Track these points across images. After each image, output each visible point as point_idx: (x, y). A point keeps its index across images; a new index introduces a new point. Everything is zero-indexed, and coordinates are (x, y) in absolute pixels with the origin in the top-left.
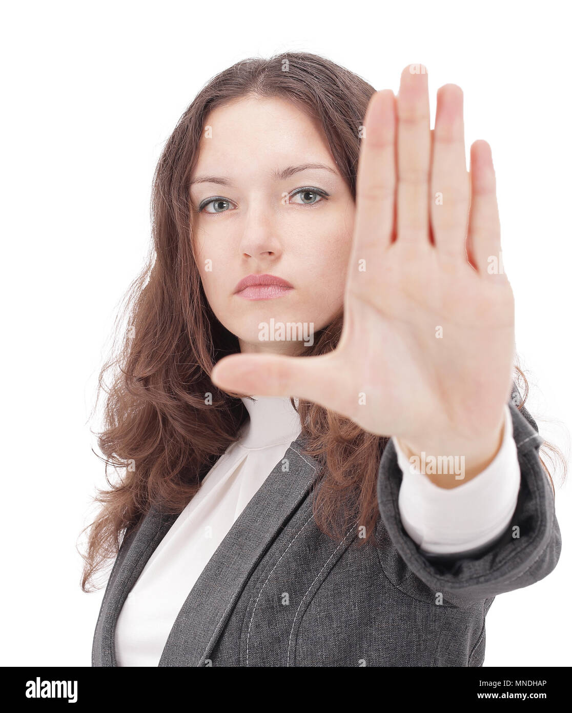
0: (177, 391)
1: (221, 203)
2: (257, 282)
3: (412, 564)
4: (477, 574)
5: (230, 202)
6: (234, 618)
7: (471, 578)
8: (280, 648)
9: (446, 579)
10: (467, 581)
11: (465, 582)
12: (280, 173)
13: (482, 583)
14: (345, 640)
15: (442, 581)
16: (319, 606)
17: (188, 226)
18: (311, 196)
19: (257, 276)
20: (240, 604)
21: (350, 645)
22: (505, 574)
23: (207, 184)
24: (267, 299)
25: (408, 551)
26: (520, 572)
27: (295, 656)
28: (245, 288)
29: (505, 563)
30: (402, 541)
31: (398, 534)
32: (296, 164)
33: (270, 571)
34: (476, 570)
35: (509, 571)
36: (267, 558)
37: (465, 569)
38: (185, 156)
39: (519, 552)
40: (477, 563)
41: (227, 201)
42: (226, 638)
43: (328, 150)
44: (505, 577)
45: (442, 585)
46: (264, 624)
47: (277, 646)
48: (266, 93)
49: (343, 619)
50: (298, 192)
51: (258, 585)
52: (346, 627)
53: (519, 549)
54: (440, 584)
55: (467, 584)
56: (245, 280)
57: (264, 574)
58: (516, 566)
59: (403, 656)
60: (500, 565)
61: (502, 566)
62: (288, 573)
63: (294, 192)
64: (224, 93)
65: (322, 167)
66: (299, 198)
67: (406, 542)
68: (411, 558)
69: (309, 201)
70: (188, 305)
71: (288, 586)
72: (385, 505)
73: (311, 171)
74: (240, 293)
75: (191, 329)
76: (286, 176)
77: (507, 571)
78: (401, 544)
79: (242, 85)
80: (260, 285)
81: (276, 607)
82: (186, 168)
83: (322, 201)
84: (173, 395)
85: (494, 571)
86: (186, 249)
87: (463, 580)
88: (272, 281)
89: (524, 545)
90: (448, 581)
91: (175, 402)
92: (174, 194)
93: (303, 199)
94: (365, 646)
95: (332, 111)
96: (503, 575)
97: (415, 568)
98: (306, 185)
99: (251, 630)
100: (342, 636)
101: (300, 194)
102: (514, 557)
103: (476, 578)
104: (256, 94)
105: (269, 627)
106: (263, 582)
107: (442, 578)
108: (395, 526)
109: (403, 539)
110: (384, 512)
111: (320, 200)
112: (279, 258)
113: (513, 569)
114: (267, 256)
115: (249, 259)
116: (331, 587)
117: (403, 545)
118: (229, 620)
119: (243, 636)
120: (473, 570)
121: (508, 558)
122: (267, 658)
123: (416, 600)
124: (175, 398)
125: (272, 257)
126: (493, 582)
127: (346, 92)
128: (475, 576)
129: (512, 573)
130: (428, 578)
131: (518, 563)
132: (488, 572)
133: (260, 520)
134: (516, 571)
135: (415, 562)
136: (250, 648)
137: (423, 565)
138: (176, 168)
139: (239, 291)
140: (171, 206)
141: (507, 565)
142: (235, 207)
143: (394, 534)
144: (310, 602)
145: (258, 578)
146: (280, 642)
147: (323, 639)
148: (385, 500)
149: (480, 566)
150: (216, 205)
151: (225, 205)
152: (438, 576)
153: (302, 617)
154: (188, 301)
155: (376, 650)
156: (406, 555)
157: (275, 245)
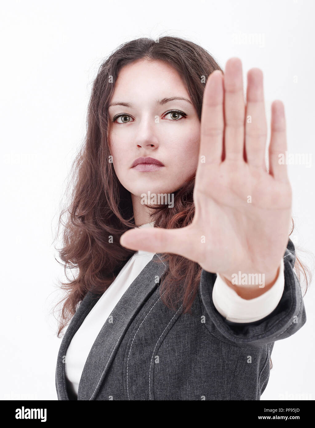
0: (101, 224)
1: (126, 117)
2: (144, 162)
3: (220, 329)
4: (258, 334)
5: (131, 117)
6: (120, 349)
7: (254, 336)
8: (146, 366)
9: (240, 337)
10: (252, 338)
11: (250, 338)
12: (160, 101)
13: (260, 339)
14: (182, 362)
15: (238, 338)
16: (168, 344)
17: (106, 129)
18: (176, 115)
19: (144, 158)
20: (124, 342)
21: (185, 365)
22: (273, 333)
23: (119, 106)
24: (149, 171)
25: (218, 322)
26: (282, 331)
27: (154, 371)
28: (137, 165)
29: (273, 327)
30: (214, 316)
31: (212, 312)
32: (169, 97)
33: (140, 323)
34: (257, 331)
35: (276, 332)
36: (139, 316)
37: (250, 331)
38: (107, 90)
39: (281, 321)
40: (257, 328)
41: (129, 116)
42: (116, 361)
43: (187, 90)
44: (273, 335)
45: (238, 340)
46: (137, 353)
47: (144, 365)
48: (154, 57)
49: (181, 351)
50: (169, 113)
51: (134, 332)
52: (183, 355)
53: (281, 319)
54: (237, 340)
55: (252, 340)
56: (137, 160)
57: (137, 325)
58: (279, 328)
59: (214, 372)
60: (270, 328)
61: (271, 329)
62: (151, 325)
63: (167, 112)
64: (130, 56)
65: (183, 99)
66: (169, 116)
67: (217, 317)
68: (220, 325)
69: (175, 118)
70: (105, 174)
71: (150, 332)
72: (204, 295)
73: (178, 101)
74: (134, 168)
75: (106, 188)
76: (163, 103)
77: (274, 331)
78: (214, 317)
79: (140, 52)
80: (145, 163)
81: (144, 343)
82: (107, 97)
83: (182, 119)
84: (98, 226)
85: (267, 332)
86: (105, 143)
87: (249, 337)
88: (152, 162)
89: (283, 317)
90: (241, 338)
91: (100, 230)
92: (100, 112)
93: (172, 116)
94: (193, 365)
95: (190, 68)
96: (272, 333)
97: (222, 331)
98: (174, 109)
99: (130, 356)
100: (180, 360)
101: (170, 114)
102: (278, 324)
103: (256, 336)
104: (148, 57)
105: (140, 355)
106: (136, 329)
107: (238, 336)
108: (211, 308)
109: (215, 314)
110: (204, 300)
111: (182, 118)
112: (157, 148)
113: (277, 330)
114: (150, 147)
115: (140, 148)
116: (175, 333)
117: (215, 318)
118: (117, 351)
119: (125, 360)
120: (255, 331)
121: (275, 324)
122: (138, 372)
123: (222, 342)
124: (99, 228)
125: (153, 148)
126: (267, 338)
127: (199, 58)
128: (256, 335)
129: (277, 332)
130: (229, 336)
131: (280, 327)
132: (263, 332)
133: (136, 294)
134: (279, 331)
135: (222, 327)
136: (129, 366)
137: (227, 329)
138: (101, 97)
139: (133, 166)
140: (98, 118)
141: (275, 328)
142: (133, 119)
143: (210, 312)
144: (163, 341)
145: (134, 327)
146: (145, 363)
147: (170, 362)
148: (204, 292)
149: (259, 329)
150: (123, 119)
151: (128, 119)
152: (235, 336)
153: (158, 349)
154: (105, 172)
155: (199, 368)
156: (217, 323)
157: (155, 141)
